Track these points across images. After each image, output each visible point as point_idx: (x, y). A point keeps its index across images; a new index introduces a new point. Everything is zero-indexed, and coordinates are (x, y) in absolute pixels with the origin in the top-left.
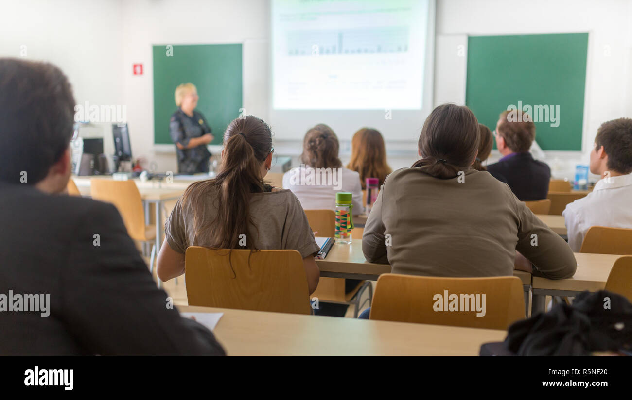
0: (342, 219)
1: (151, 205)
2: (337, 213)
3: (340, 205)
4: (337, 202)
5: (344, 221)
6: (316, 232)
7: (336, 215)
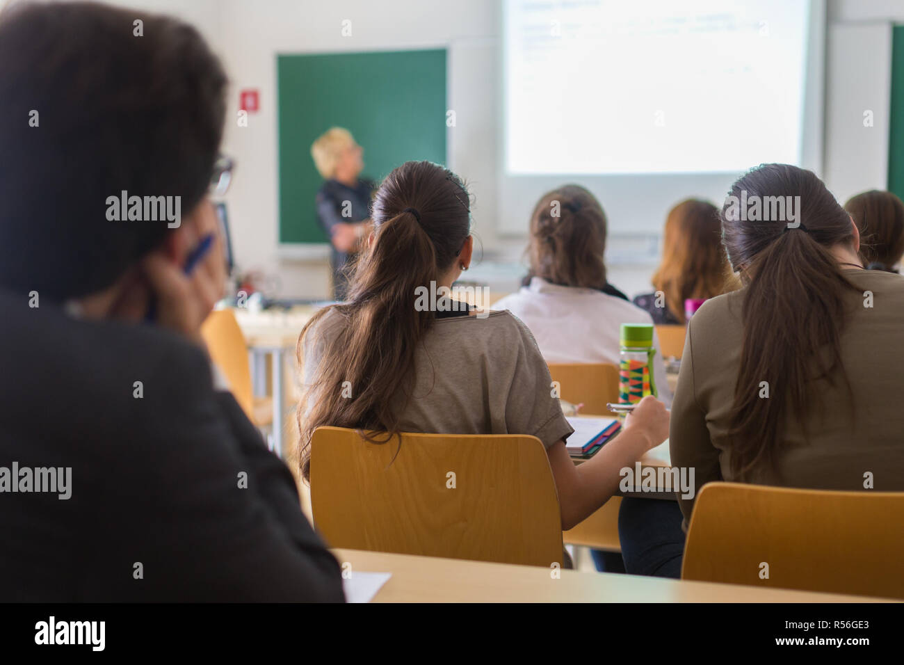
0: (634, 379)
1: (268, 357)
2: (622, 366)
3: (630, 348)
4: (623, 342)
5: (637, 382)
6: (581, 405)
7: (620, 370)
